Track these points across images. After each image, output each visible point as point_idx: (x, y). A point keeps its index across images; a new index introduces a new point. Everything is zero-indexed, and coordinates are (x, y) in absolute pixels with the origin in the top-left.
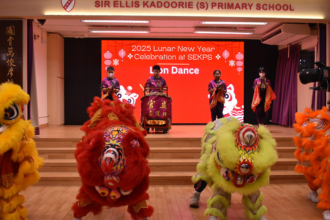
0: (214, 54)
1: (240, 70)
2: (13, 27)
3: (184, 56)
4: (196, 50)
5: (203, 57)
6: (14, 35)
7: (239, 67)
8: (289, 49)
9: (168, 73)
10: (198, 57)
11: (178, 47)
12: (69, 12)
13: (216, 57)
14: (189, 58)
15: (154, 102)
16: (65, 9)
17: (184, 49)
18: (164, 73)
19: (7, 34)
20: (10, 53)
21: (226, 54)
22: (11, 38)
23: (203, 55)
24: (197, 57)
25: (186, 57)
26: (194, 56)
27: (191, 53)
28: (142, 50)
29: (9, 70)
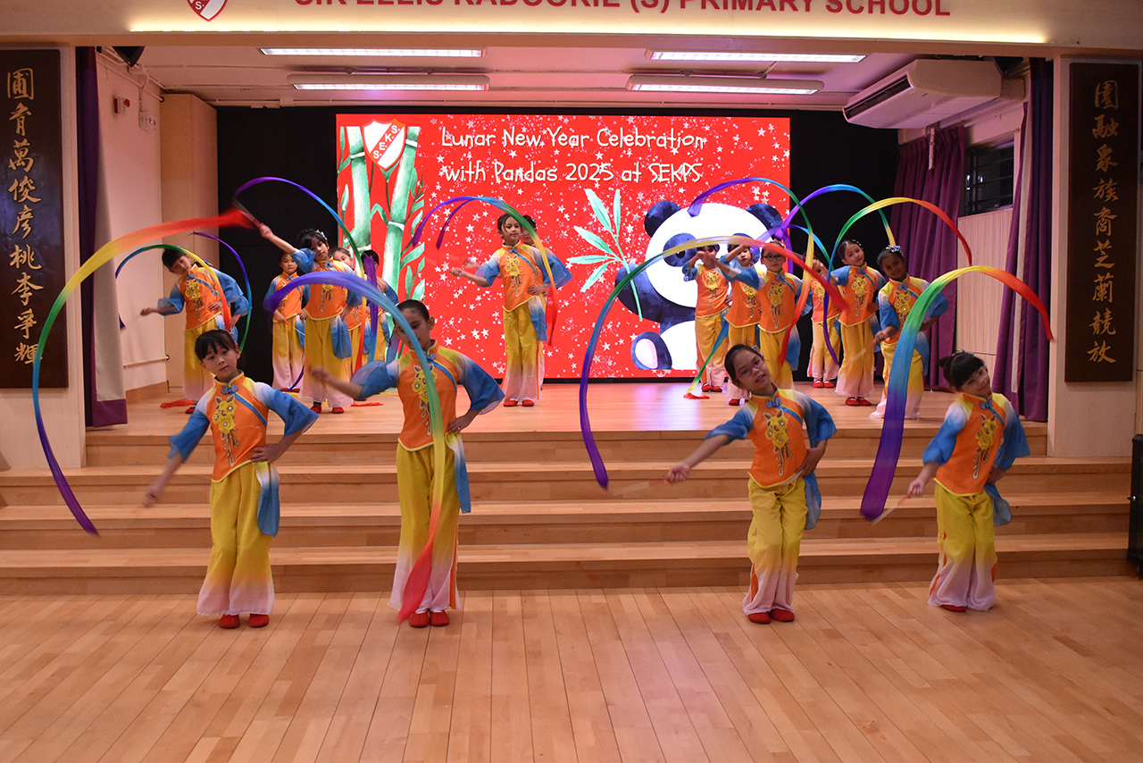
2: (28, 72)
6: (32, 98)
8: (932, 140)
12: (212, 21)
16: (198, 12)
19: (9, 96)
20: (20, 159)
22: (22, 108)
29: (20, 216)
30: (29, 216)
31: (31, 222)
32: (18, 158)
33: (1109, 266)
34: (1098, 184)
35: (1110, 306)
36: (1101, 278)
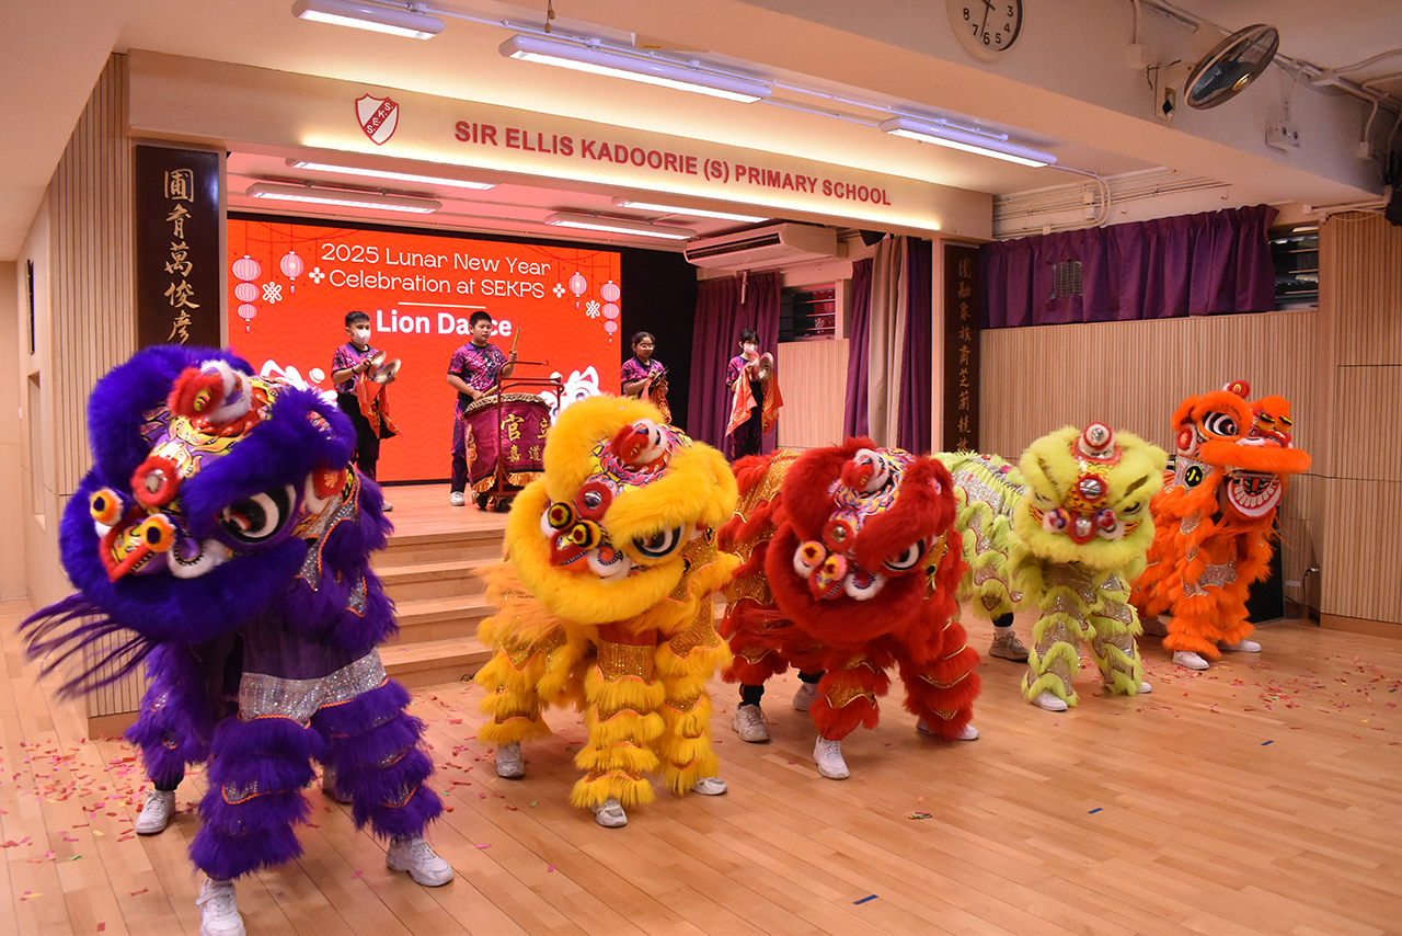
0: (549, 281)
1: (612, 328)
2: (189, 173)
3: (471, 283)
4: (504, 266)
5: (522, 290)
6: (191, 200)
7: (612, 320)
8: (744, 280)
9: (427, 330)
10: (509, 287)
11: (456, 255)
13: (555, 290)
14: (486, 290)
15: (521, 420)
16: (370, 136)
17: (469, 263)
18: (418, 330)
19: (167, 196)
20: (178, 262)
21: (578, 284)
22: (181, 210)
23: (522, 284)
24: (505, 287)
25: (477, 287)
26: (499, 285)
27: (491, 275)
28: (353, 260)
29: (177, 321)
30: (187, 321)
31: (188, 328)
32: (175, 262)
33: (967, 385)
34: (961, 329)
35: (967, 413)
36: (963, 394)
